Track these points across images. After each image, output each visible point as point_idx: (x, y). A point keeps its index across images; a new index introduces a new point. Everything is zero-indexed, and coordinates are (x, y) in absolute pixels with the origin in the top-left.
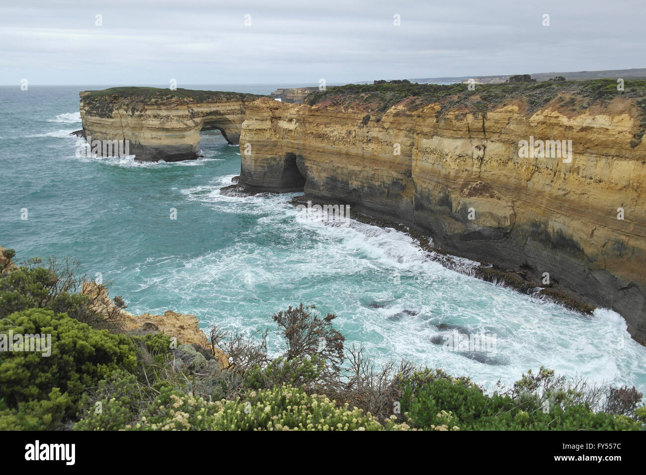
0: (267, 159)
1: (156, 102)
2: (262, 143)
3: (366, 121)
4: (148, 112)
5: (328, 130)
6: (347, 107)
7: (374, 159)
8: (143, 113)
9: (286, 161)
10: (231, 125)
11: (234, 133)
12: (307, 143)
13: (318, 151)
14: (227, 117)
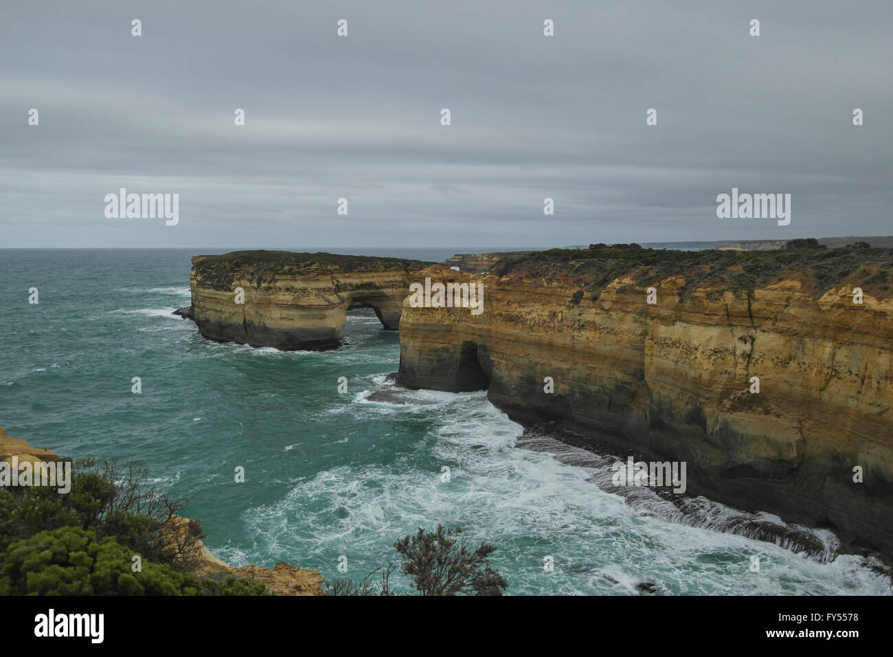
0: (437, 350)
1: (290, 270)
2: (431, 328)
3: (577, 299)
4: (279, 284)
5: (524, 310)
6: (550, 280)
7: (589, 353)
8: (272, 285)
9: (463, 352)
10: (389, 303)
11: (392, 312)
12: (493, 327)
13: (509, 340)
14: (385, 291)
